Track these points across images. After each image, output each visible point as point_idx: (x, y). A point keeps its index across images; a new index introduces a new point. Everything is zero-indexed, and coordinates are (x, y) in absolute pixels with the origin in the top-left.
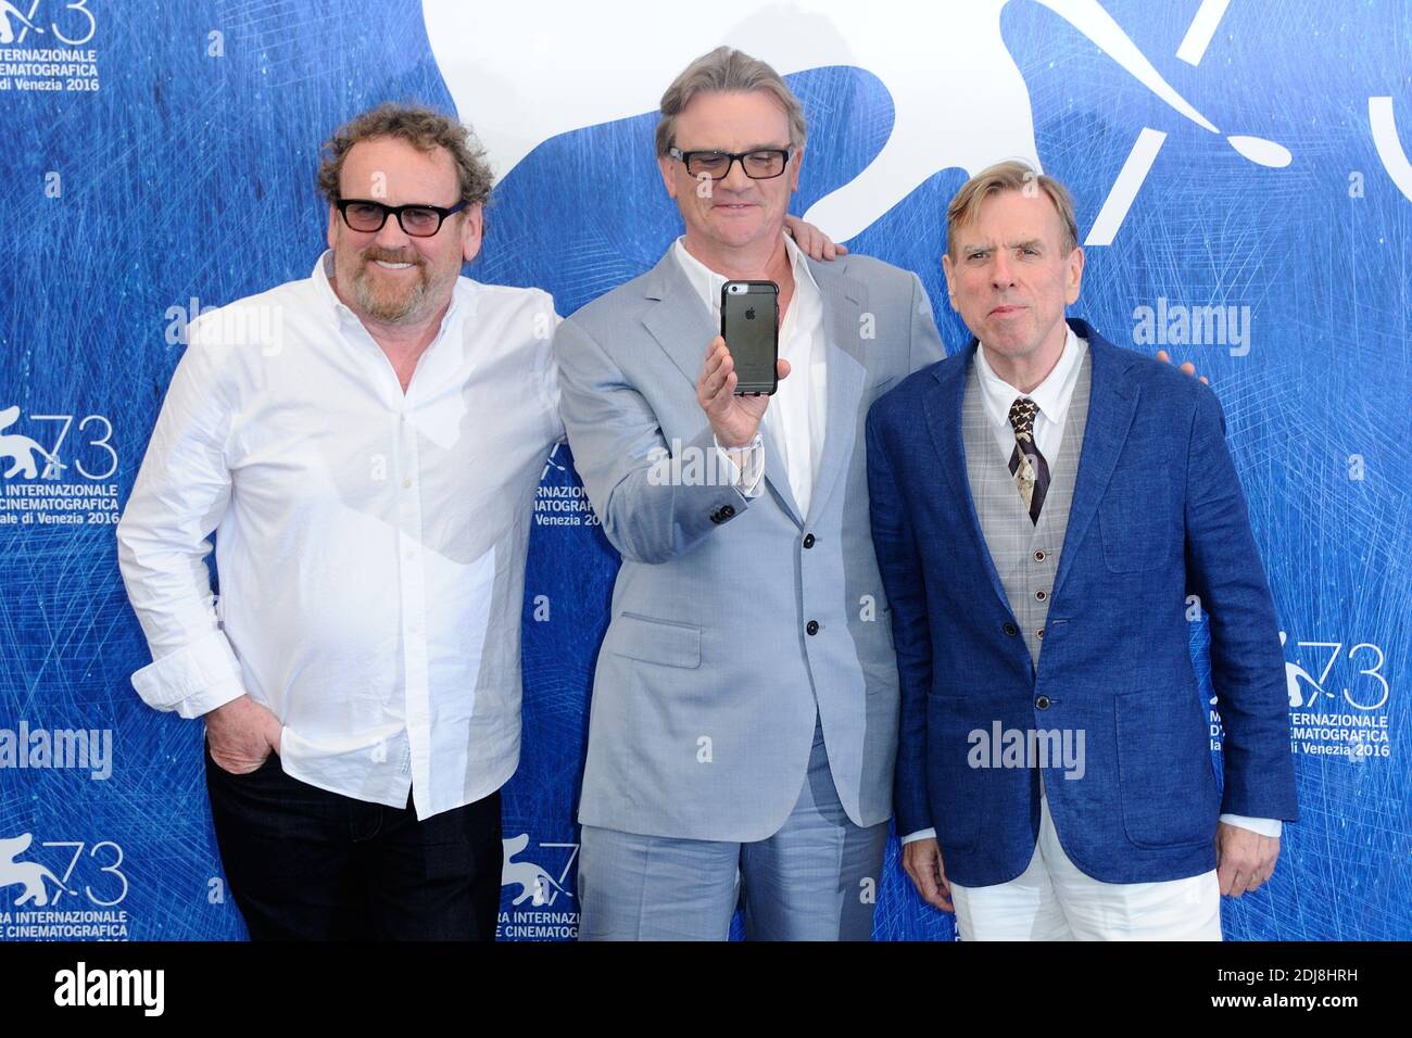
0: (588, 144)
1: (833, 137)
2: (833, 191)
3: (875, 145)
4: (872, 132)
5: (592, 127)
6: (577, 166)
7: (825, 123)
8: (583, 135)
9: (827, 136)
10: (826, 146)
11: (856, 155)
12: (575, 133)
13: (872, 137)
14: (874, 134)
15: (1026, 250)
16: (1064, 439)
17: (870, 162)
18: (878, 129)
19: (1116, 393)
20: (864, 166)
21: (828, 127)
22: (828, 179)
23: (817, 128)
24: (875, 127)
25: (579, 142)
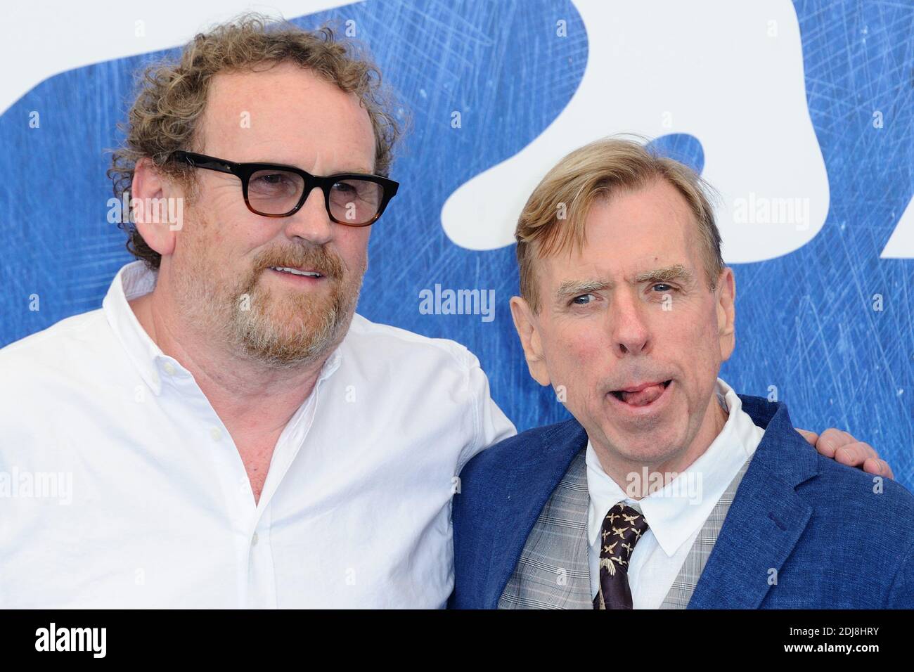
0: (111, 85)
1: (491, 84)
2: (490, 166)
3: (557, 97)
4: (552, 77)
5: (119, 61)
6: (94, 119)
7: (479, 63)
8: (104, 74)
9: (482, 82)
10: (481, 98)
11: (526, 114)
12: (91, 69)
13: (552, 85)
14: (557, 79)
15: (661, 284)
16: (679, 578)
17: (549, 122)
18: (562, 72)
19: (771, 516)
20: (540, 128)
21: (484, 68)
22: (484, 148)
23: (467, 69)
24: (558, 70)
25: (98, 82)
